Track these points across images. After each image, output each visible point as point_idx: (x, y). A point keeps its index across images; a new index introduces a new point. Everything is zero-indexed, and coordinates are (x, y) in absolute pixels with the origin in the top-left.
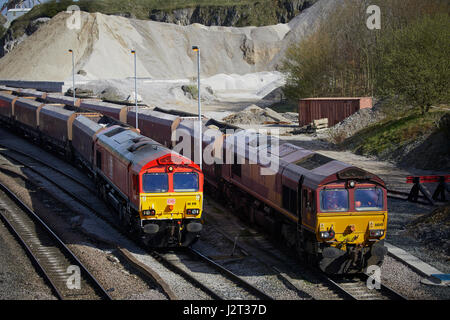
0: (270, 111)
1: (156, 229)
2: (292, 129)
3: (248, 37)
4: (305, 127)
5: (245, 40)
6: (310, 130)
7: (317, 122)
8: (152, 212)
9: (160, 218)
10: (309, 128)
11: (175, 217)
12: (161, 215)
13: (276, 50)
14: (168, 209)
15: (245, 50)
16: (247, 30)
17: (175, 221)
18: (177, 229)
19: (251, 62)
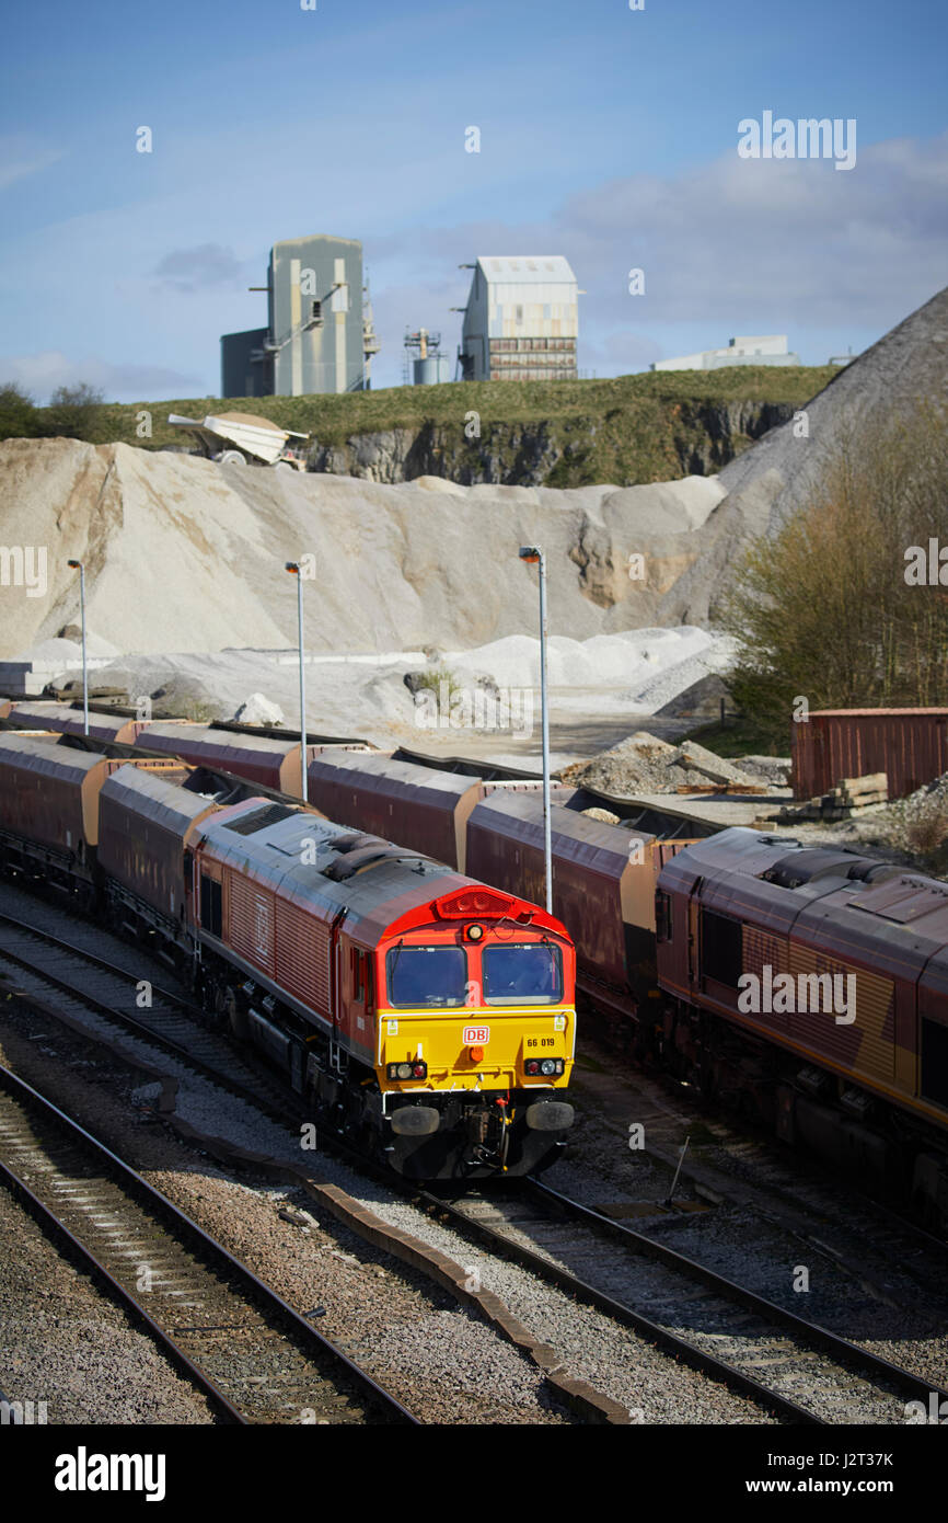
0: (697, 752)
1: (432, 1121)
2: (776, 810)
3: (595, 519)
4: (817, 801)
5: (583, 531)
6: (833, 811)
7: (853, 786)
8: (417, 1068)
9: (440, 1088)
10: (830, 803)
11: (490, 1084)
12: (443, 1077)
13: (681, 559)
14: (468, 1059)
15: (586, 562)
16: (589, 498)
17: (489, 1097)
18: (494, 1124)
19: (602, 598)
